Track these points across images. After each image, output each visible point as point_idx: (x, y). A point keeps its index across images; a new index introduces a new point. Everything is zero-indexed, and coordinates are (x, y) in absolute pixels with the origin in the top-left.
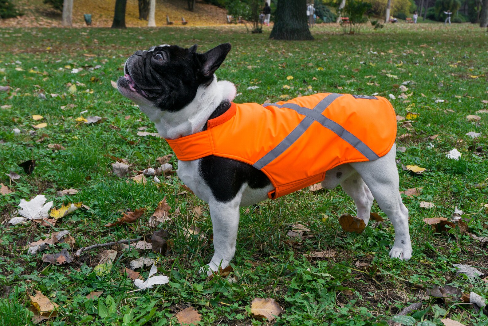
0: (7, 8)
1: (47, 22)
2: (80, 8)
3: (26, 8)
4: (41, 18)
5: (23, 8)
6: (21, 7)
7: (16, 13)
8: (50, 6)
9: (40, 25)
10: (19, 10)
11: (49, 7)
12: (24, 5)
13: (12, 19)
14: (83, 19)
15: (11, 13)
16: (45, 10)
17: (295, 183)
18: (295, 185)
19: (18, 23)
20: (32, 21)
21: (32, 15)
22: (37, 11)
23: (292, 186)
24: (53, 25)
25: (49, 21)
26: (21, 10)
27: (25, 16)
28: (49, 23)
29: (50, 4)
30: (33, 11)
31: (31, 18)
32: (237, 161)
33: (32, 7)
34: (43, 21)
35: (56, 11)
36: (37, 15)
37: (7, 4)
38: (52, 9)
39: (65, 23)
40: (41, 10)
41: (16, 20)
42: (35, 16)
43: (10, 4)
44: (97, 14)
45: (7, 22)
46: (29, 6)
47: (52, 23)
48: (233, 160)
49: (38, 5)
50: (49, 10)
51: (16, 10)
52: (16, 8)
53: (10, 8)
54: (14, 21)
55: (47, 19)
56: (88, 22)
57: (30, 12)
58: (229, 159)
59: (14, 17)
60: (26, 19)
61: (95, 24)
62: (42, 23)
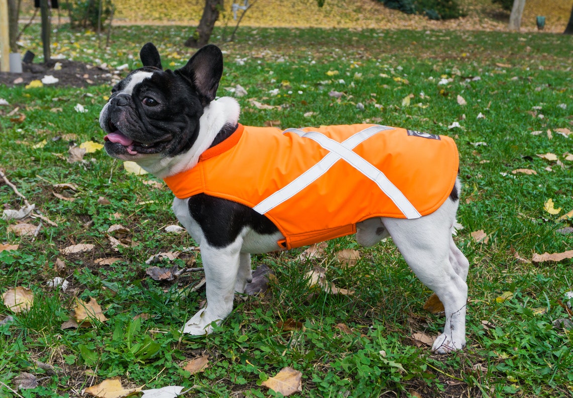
0: (450, 8)
1: (491, 25)
2: (535, 9)
3: (471, 7)
4: (486, 20)
5: (467, 9)
6: (466, 7)
7: (458, 13)
8: (500, 6)
9: (483, 27)
10: (463, 10)
11: (498, 8)
12: (470, 4)
13: (452, 21)
14: (535, 23)
15: (453, 13)
16: (493, 10)
17: (311, 233)
18: (311, 236)
19: (458, 25)
20: (475, 23)
21: (477, 16)
22: (484, 11)
23: (308, 237)
24: (498, 28)
25: (495, 23)
26: (465, 10)
27: (468, 17)
28: (494, 26)
29: (500, 4)
30: (479, 11)
31: (475, 19)
32: (233, 202)
33: (479, 7)
34: (487, 23)
35: (505, 11)
36: (482, 16)
37: (450, 3)
38: (501, 10)
39: (512, 27)
40: (488, 11)
41: (458, 22)
42: (479, 17)
43: (454, 3)
44: (555, 16)
45: (447, 23)
46: (476, 5)
47: (497, 26)
48: (228, 200)
49: (486, 5)
50: (497, 11)
51: (459, 10)
52: (461, 7)
53: (454, 8)
54: (455, 23)
55: (492, 21)
56: (540, 25)
57: (474, 13)
58: (223, 199)
59: (456, 18)
60: (468, 20)
61: (549, 29)
62: (485, 25)
